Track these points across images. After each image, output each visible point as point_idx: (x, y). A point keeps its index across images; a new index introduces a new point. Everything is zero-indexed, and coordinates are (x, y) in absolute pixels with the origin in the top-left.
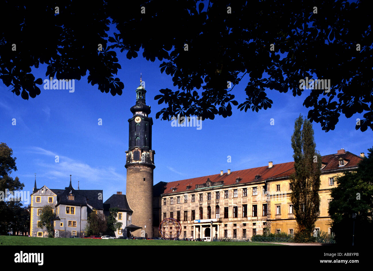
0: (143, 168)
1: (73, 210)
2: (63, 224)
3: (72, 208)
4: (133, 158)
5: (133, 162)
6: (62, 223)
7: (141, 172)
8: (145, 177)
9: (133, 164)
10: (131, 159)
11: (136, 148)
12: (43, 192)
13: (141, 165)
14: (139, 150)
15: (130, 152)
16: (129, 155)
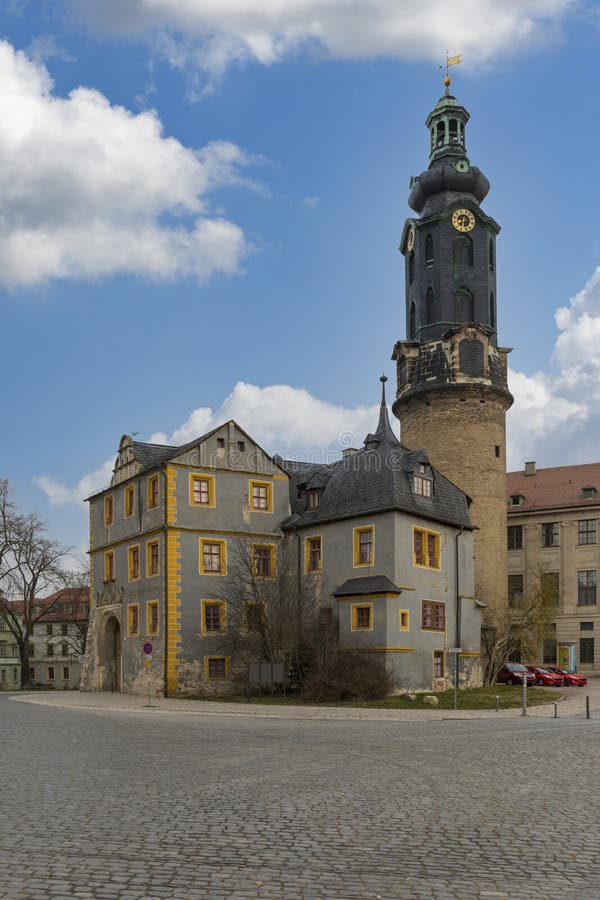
0: (493, 408)
4: (457, 367)
5: (459, 381)
7: (486, 420)
8: (498, 443)
9: (463, 388)
10: (449, 370)
11: (470, 330)
12: (221, 452)
13: (488, 393)
14: (480, 337)
15: (435, 344)
16: (429, 353)
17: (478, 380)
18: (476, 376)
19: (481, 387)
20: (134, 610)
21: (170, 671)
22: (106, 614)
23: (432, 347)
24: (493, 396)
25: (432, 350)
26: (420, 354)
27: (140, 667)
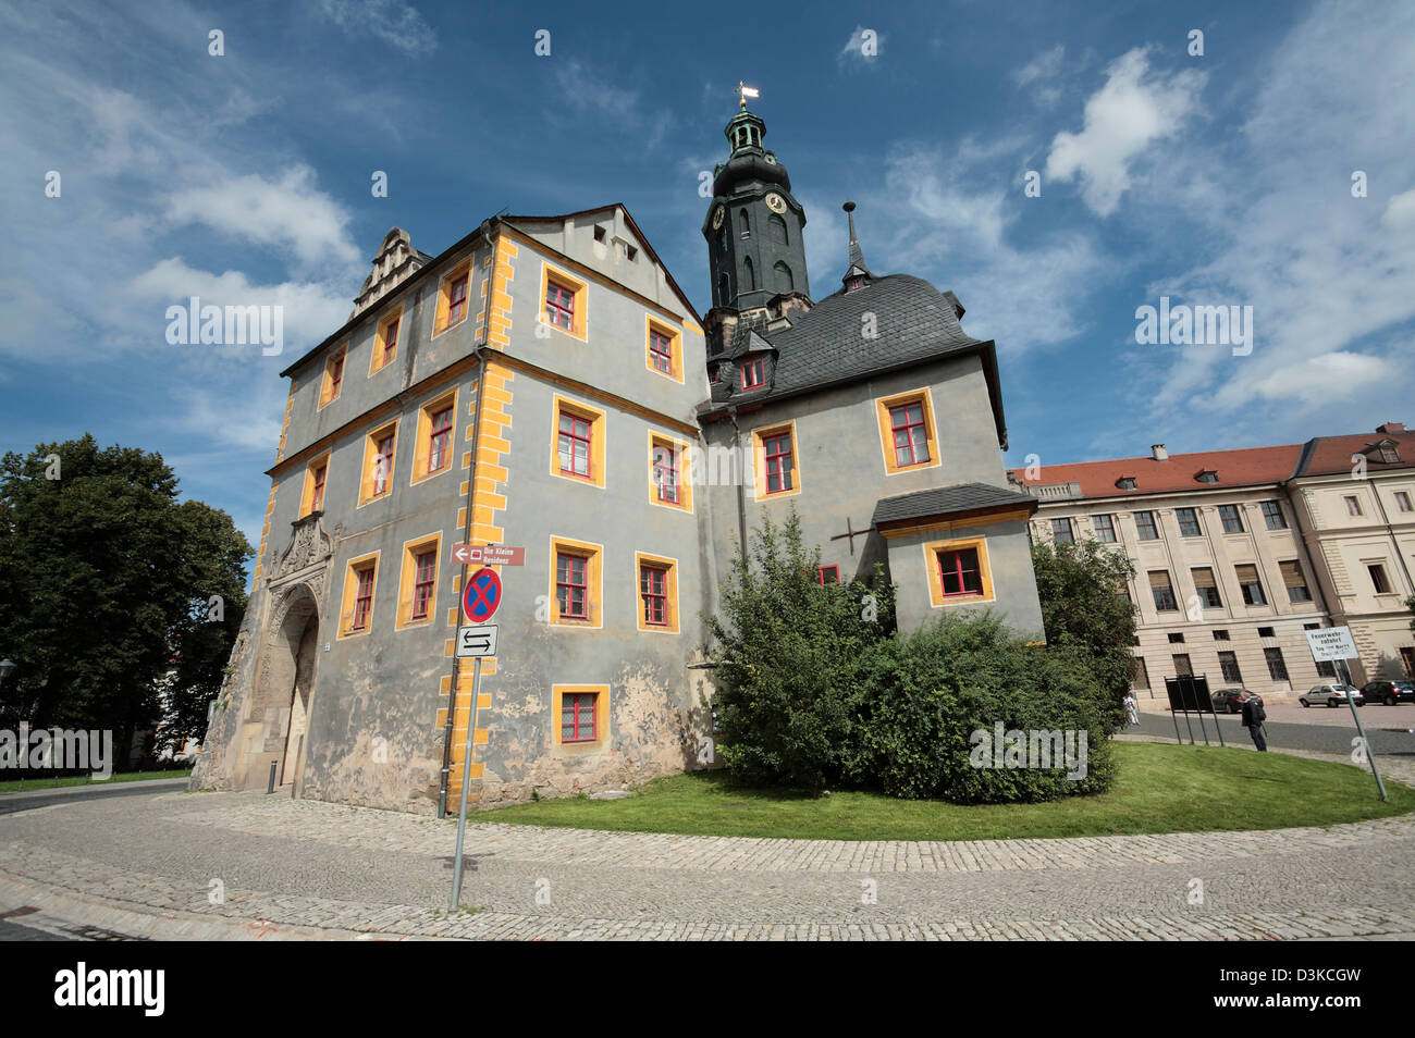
15: (758, 311)
16: (751, 319)
20: (366, 572)
21: (461, 729)
22: (288, 593)
23: (755, 314)
25: (754, 317)
26: (740, 321)
27: (363, 719)
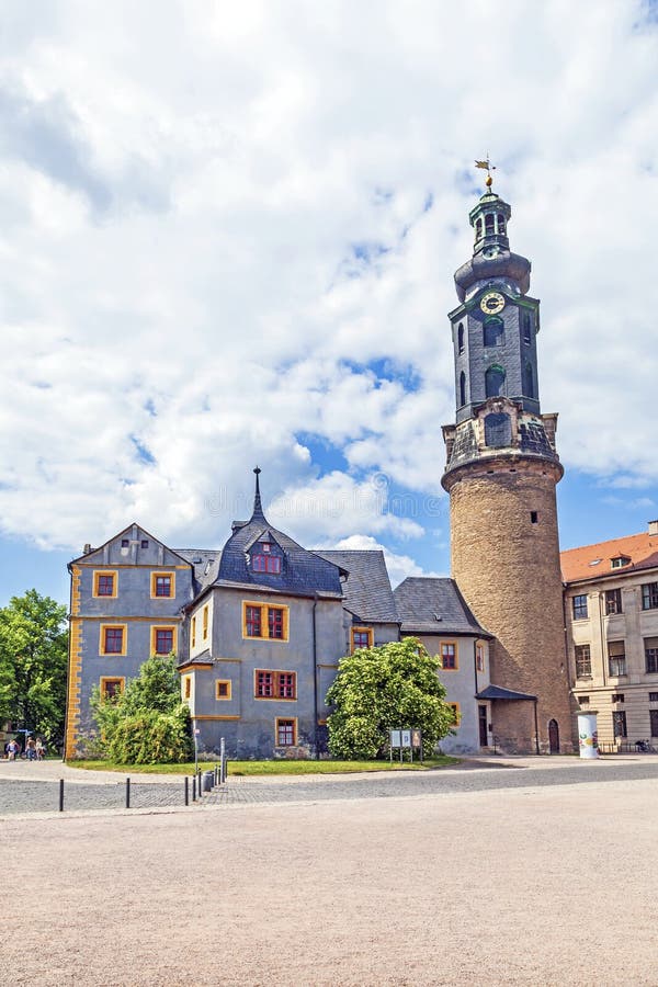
0: (527, 475)
1: (280, 620)
2: (229, 689)
3: (270, 610)
4: (483, 441)
5: (485, 454)
6: (224, 681)
7: (518, 488)
8: (535, 509)
9: (487, 461)
10: (476, 446)
11: (496, 404)
12: (125, 551)
13: (517, 462)
14: (507, 409)
15: (467, 423)
16: (462, 433)
17: (504, 451)
18: (503, 447)
19: (508, 457)
23: (464, 427)
24: (525, 463)
25: (464, 429)
26: (456, 435)
